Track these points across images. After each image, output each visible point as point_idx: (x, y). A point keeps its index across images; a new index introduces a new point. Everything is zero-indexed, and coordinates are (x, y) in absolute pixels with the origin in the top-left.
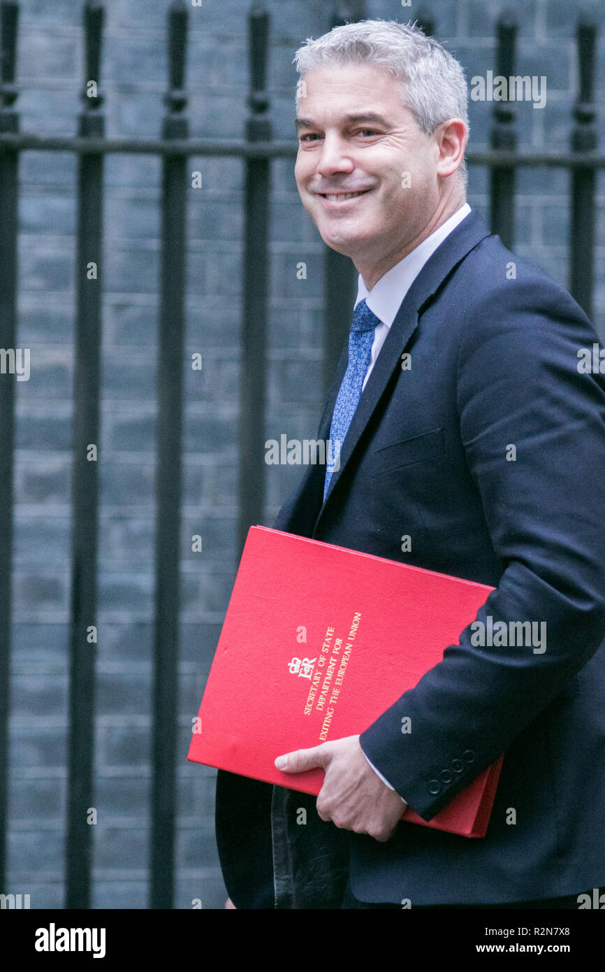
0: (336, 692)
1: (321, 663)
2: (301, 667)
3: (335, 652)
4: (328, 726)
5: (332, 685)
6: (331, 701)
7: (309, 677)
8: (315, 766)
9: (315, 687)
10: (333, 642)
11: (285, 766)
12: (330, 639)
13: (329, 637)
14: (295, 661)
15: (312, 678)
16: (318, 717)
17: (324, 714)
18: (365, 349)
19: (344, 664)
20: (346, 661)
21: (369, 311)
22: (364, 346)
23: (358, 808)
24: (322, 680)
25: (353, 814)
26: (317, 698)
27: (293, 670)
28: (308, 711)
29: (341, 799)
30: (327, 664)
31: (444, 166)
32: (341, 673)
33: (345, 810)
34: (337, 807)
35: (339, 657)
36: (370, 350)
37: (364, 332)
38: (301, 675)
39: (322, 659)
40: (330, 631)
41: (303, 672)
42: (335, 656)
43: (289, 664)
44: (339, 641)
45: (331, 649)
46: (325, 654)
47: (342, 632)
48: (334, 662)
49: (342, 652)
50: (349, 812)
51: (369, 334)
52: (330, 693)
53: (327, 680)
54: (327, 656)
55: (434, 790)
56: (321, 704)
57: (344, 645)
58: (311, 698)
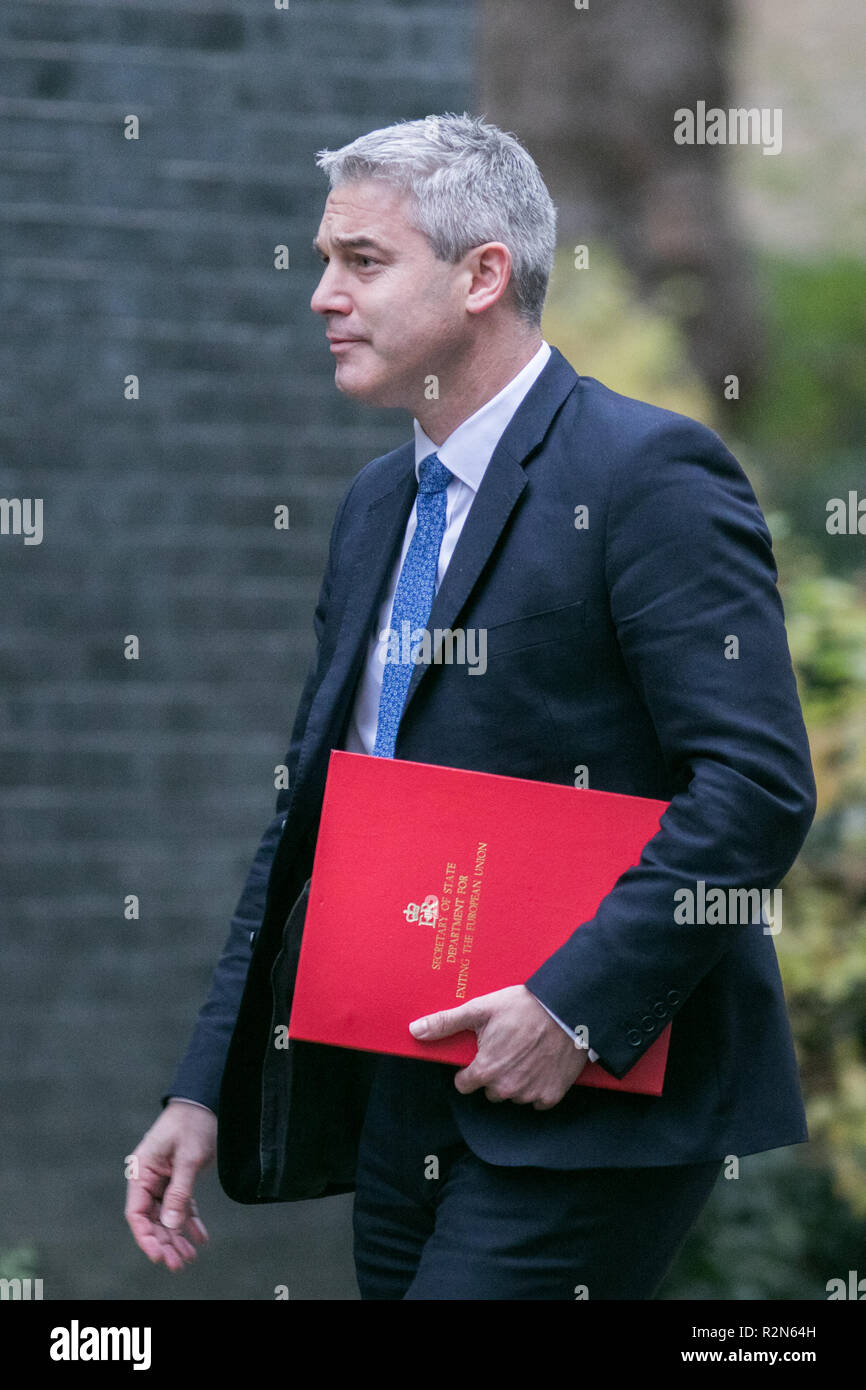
0: (468, 939)
1: (445, 907)
2: (420, 913)
3: (461, 890)
4: (465, 980)
5: (463, 933)
6: (464, 951)
7: (433, 925)
8: (462, 1029)
9: (441, 935)
10: (456, 880)
11: (424, 1032)
12: (452, 877)
13: (450, 875)
14: (412, 908)
15: (437, 925)
16: (450, 973)
17: (457, 966)
18: (438, 513)
19: (473, 904)
20: (476, 902)
21: (443, 468)
22: (437, 509)
24: (449, 927)
26: (446, 949)
27: (410, 917)
28: (436, 965)
30: (452, 904)
31: (474, 301)
32: (472, 916)
35: (466, 897)
36: (445, 514)
37: (435, 493)
38: (421, 923)
39: (446, 902)
40: (451, 867)
41: (424, 920)
42: (461, 897)
43: (405, 912)
44: (463, 879)
45: (455, 889)
46: (447, 895)
47: (466, 866)
48: (461, 904)
49: (469, 890)
51: (441, 496)
52: (461, 941)
53: (456, 927)
54: (452, 897)
55: (634, 1042)
56: (451, 954)
57: (470, 883)
58: (438, 949)
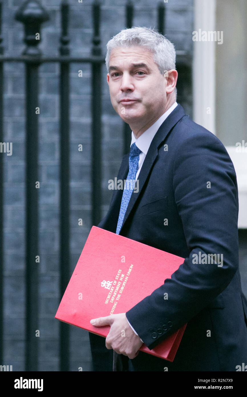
0: (119, 296)
1: (115, 284)
2: (106, 284)
3: (121, 279)
4: (114, 309)
5: (118, 293)
6: (117, 299)
7: (109, 289)
8: (107, 325)
9: (111, 293)
10: (120, 276)
11: (94, 323)
12: (120, 274)
13: (119, 273)
14: (104, 282)
15: (110, 289)
16: (110, 305)
17: (113, 304)
18: (136, 163)
19: (124, 284)
20: (125, 284)
21: (137, 148)
22: (135, 162)
23: (123, 342)
24: (114, 291)
25: (120, 344)
26: (111, 297)
27: (103, 285)
28: (107, 302)
29: (116, 338)
30: (117, 284)
31: (168, 89)
32: (122, 288)
33: (117, 342)
34: (114, 341)
35: (122, 282)
36: (138, 164)
37: (135, 156)
38: (106, 287)
39: (115, 282)
40: (120, 271)
41: (107, 287)
42: (121, 281)
43: (101, 283)
44: (123, 276)
45: (119, 278)
46: (116, 280)
47: (125, 272)
48: (120, 284)
49: (124, 279)
50: (119, 343)
51: (137, 157)
52: (116, 296)
53: (116, 291)
54: (118, 281)
55: (154, 337)
56: (112, 300)
57: (125, 277)
58: (109, 297)
